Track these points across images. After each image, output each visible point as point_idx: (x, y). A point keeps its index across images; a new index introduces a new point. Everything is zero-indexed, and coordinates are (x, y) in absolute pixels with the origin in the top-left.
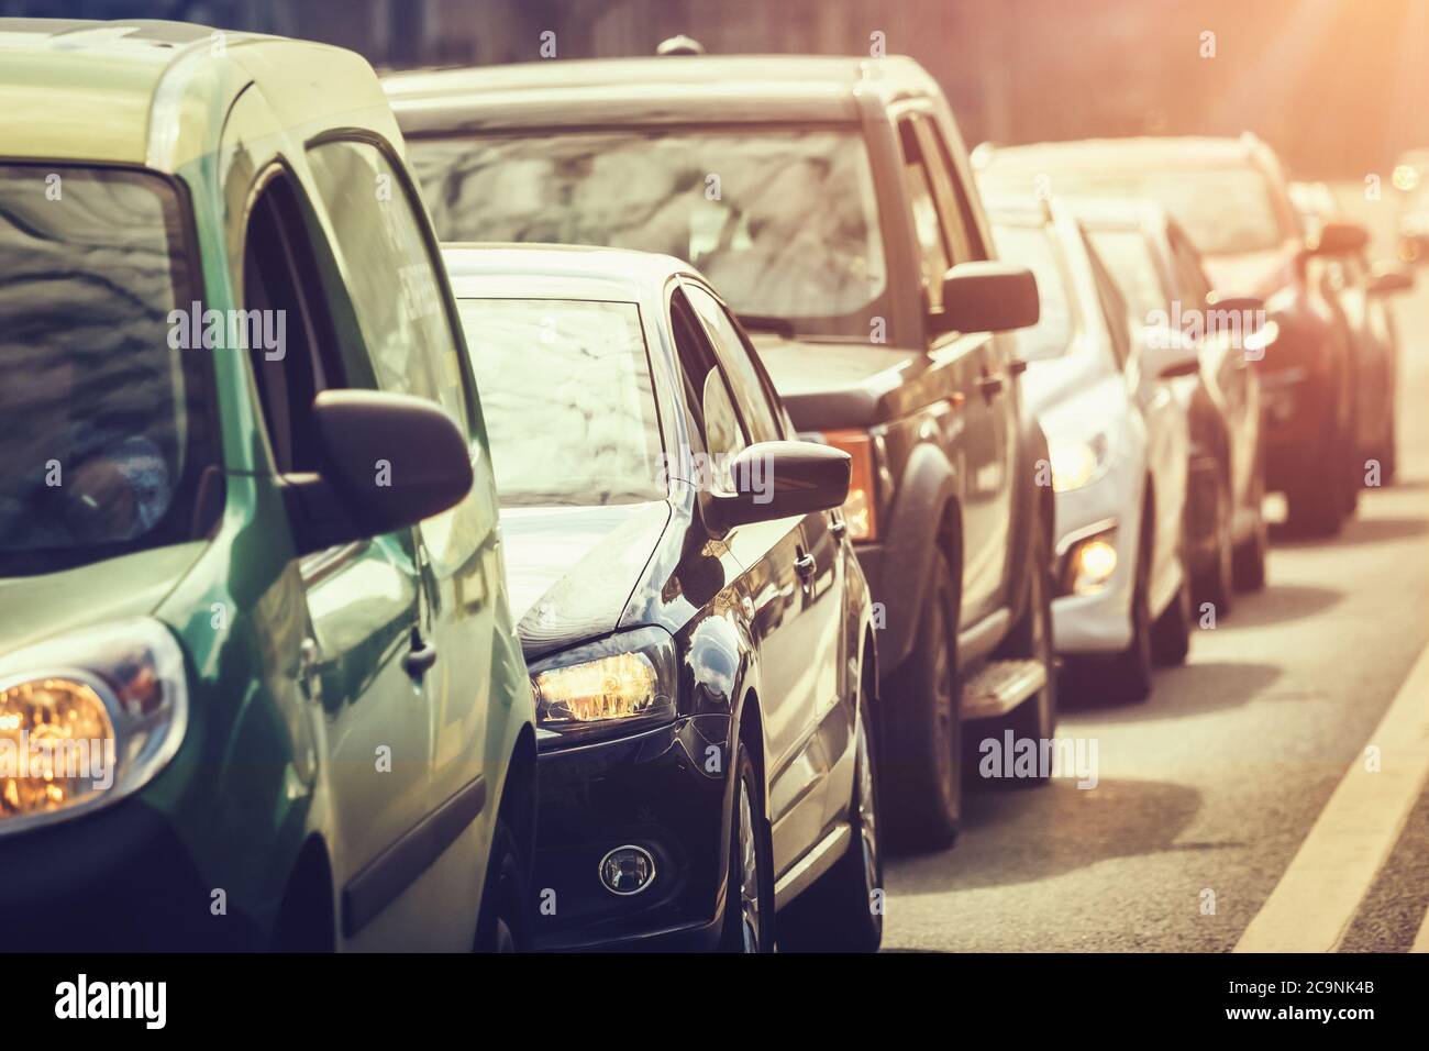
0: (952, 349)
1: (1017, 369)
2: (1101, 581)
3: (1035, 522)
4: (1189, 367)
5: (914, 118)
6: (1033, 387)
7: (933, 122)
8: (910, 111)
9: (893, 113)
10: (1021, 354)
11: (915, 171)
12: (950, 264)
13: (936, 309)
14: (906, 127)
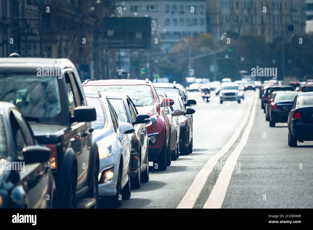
0: (76, 126)
1: (91, 131)
2: (110, 180)
3: (95, 166)
4: (132, 131)
5: (68, 72)
6: (95, 135)
7: (73, 73)
8: (68, 71)
9: (63, 71)
10: (93, 127)
11: (68, 85)
12: (76, 106)
13: (73, 116)
14: (66, 74)
